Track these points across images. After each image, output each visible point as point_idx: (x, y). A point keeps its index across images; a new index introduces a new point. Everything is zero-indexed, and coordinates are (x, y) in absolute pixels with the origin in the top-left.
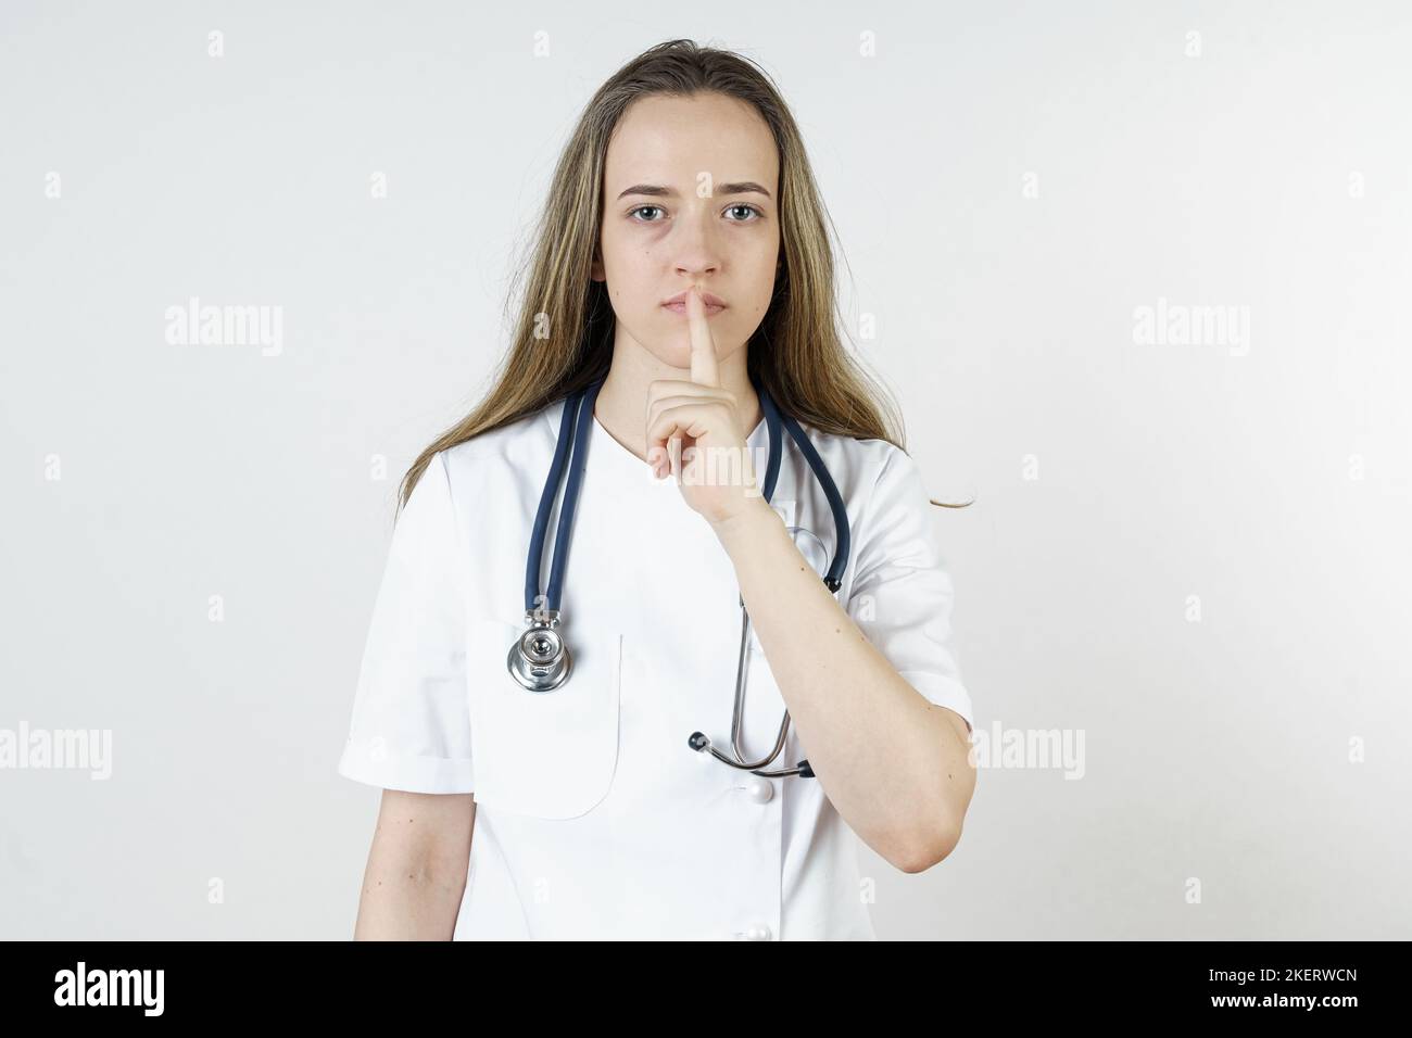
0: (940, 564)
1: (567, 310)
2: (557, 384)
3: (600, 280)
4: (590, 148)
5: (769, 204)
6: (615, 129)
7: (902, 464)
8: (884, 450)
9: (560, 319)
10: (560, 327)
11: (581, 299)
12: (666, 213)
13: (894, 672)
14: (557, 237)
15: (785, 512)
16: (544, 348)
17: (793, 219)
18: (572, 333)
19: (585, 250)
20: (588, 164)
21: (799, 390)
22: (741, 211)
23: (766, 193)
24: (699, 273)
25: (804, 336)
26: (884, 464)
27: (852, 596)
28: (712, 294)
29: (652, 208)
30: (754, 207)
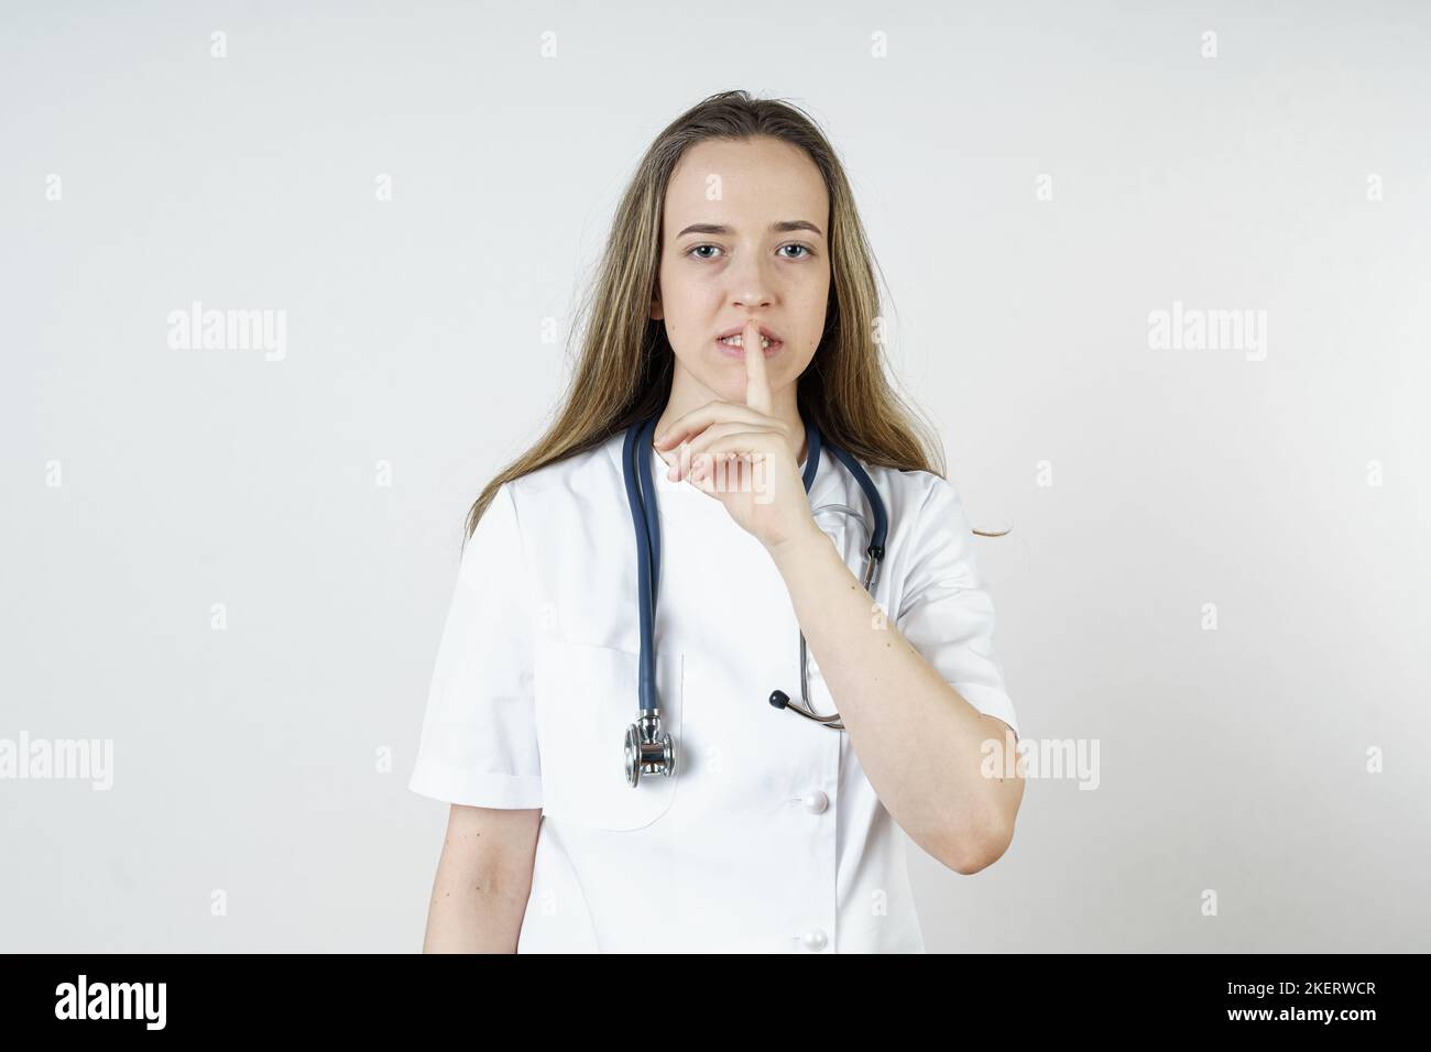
0: (983, 586)
1: (627, 347)
2: (617, 417)
3: (658, 318)
4: (650, 192)
5: (821, 244)
6: (674, 171)
7: (945, 493)
8: (927, 481)
9: (620, 353)
10: (620, 361)
11: (640, 335)
12: (722, 250)
13: (945, 685)
14: (618, 274)
15: (835, 536)
16: (606, 380)
17: (843, 259)
18: (631, 366)
19: (644, 288)
20: (647, 205)
21: (848, 421)
22: (793, 250)
23: (818, 232)
24: (756, 306)
25: (853, 370)
26: (927, 494)
27: (900, 616)
28: (767, 327)
29: (710, 247)
30: (806, 246)
